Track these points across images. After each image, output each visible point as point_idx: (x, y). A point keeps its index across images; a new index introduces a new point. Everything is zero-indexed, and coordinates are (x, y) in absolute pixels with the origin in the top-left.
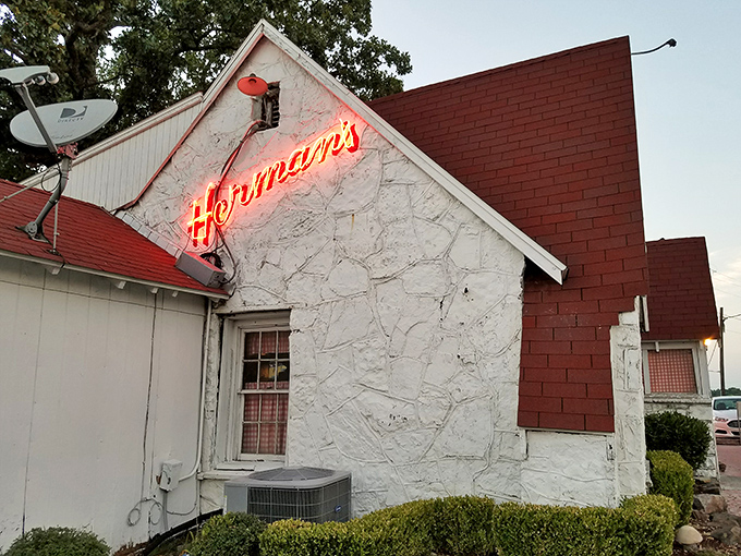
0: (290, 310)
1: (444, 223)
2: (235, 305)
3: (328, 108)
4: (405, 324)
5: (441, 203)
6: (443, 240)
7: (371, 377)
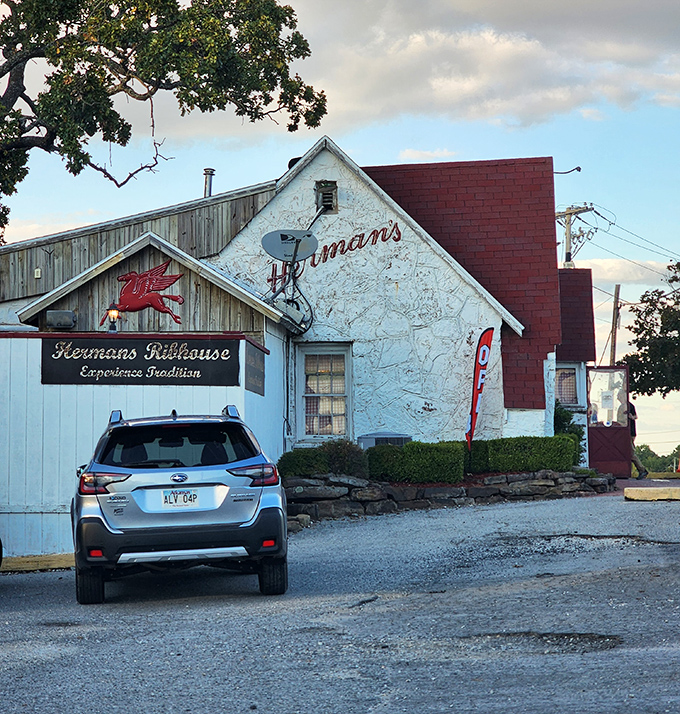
0: (352, 343)
1: (457, 294)
2: (310, 336)
3: (377, 208)
4: (433, 355)
5: (456, 281)
6: (457, 305)
7: (410, 386)
